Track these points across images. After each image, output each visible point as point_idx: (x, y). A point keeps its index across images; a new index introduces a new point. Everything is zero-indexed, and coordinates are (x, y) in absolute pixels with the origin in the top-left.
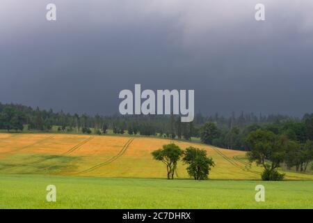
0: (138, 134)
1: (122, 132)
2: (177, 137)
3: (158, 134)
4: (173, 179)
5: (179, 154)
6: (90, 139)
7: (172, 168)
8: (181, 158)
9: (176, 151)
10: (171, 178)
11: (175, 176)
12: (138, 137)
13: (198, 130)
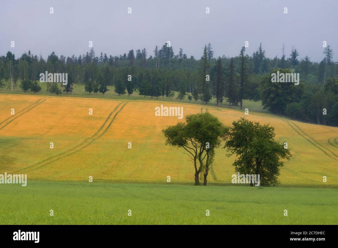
0: (136, 93)
1: (103, 90)
2: (214, 100)
3: (177, 94)
4: (205, 184)
5: (218, 134)
6: (37, 103)
7: (204, 162)
8: (223, 143)
9: (211, 128)
10: (201, 181)
11: (210, 178)
12: (134, 99)
13: (257, 85)
